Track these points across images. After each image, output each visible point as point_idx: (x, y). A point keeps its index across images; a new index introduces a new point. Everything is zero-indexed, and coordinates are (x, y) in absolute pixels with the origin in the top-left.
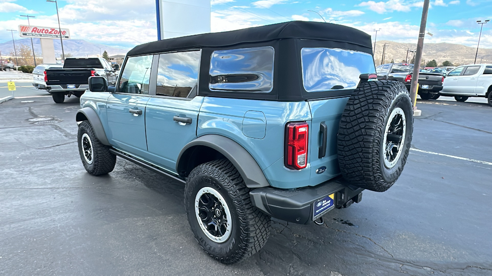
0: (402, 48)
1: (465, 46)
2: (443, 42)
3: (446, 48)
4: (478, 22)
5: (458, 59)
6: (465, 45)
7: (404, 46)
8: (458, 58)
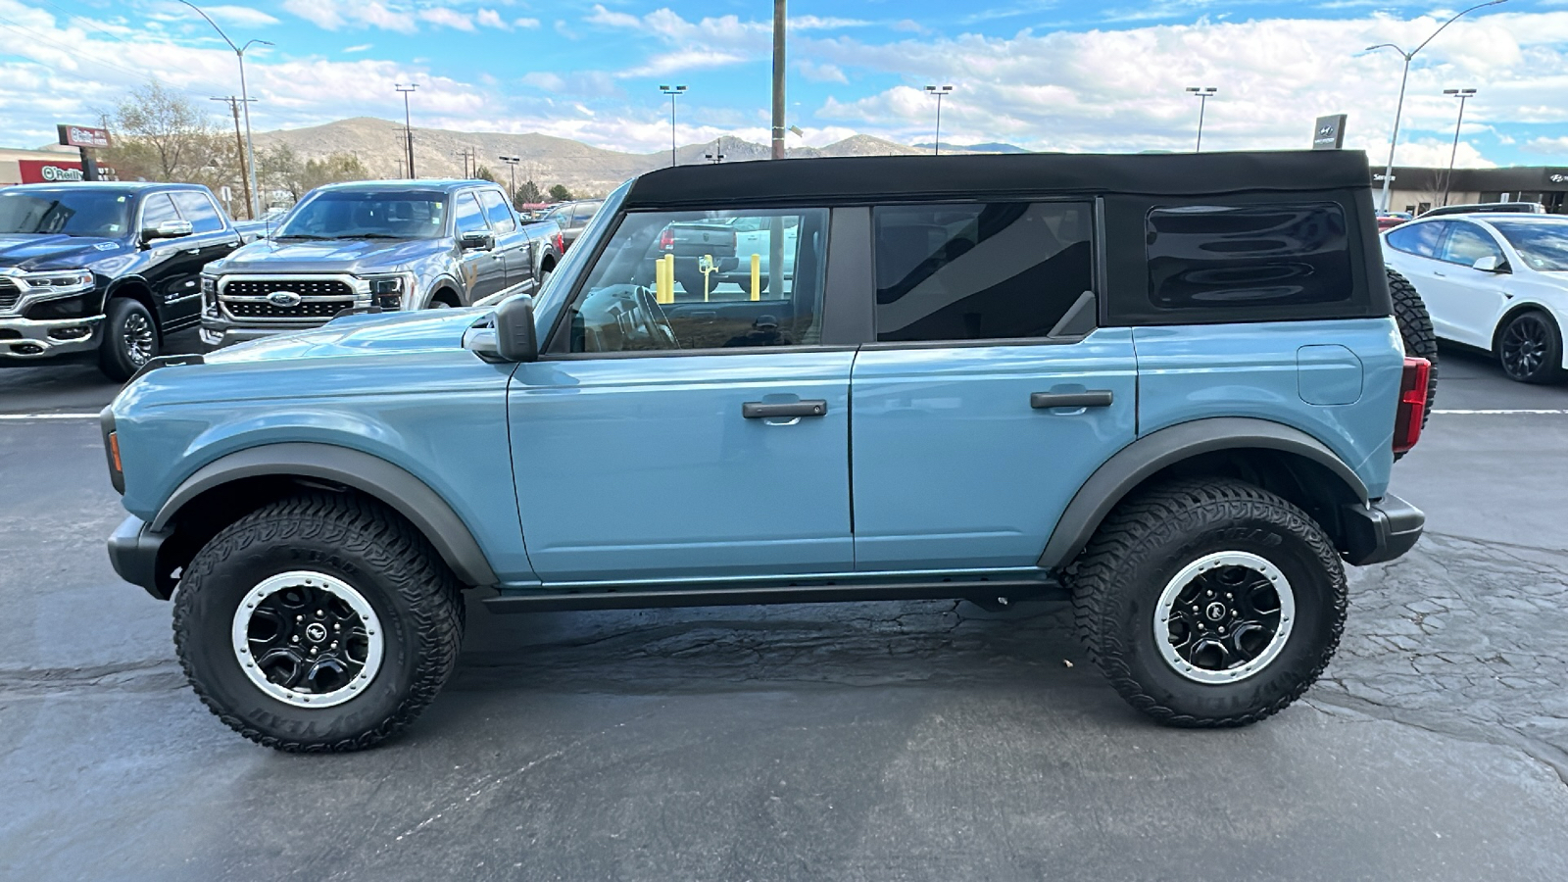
0: (428, 146)
1: (586, 146)
2: (530, 131)
3: (544, 148)
4: (662, 88)
5: (577, 181)
6: (586, 143)
7: (431, 140)
8: (576, 177)
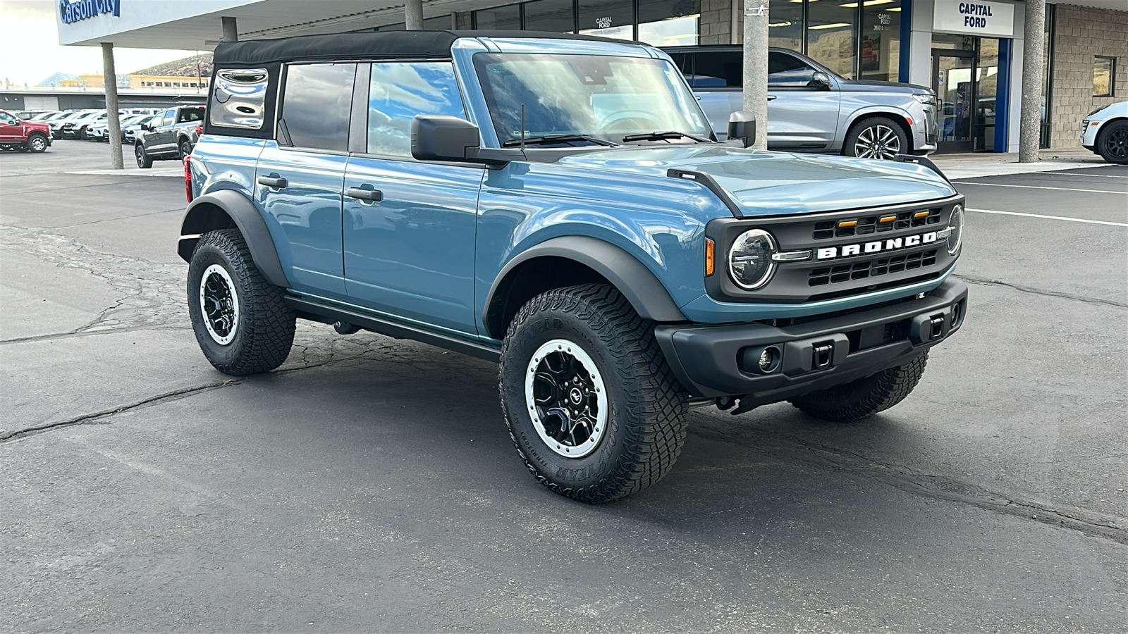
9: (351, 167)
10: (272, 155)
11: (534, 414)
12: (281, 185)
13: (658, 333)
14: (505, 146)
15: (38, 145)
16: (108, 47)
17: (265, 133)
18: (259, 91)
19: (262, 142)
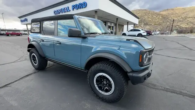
9: (55, 38)
10: (41, 36)
11: (96, 86)
12: (43, 41)
13: (128, 74)
14: (85, 34)
15: (21, 35)
16: (27, 25)
17: (40, 33)
18: (39, 26)
19: (40, 34)
